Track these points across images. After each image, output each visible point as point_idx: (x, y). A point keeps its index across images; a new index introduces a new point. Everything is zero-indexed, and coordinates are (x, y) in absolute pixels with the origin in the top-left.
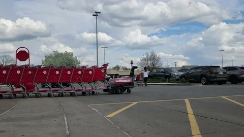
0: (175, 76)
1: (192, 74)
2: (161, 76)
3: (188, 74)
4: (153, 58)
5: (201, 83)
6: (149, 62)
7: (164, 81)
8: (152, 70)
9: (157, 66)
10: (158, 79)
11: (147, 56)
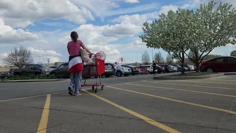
0: (45, 72)
1: (62, 70)
2: (31, 72)
3: (58, 70)
4: (24, 54)
5: (69, 78)
6: (18, 58)
7: (33, 78)
8: (22, 66)
9: (27, 62)
10: (28, 75)
11: (16, 51)
